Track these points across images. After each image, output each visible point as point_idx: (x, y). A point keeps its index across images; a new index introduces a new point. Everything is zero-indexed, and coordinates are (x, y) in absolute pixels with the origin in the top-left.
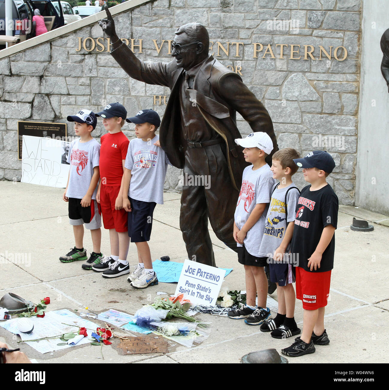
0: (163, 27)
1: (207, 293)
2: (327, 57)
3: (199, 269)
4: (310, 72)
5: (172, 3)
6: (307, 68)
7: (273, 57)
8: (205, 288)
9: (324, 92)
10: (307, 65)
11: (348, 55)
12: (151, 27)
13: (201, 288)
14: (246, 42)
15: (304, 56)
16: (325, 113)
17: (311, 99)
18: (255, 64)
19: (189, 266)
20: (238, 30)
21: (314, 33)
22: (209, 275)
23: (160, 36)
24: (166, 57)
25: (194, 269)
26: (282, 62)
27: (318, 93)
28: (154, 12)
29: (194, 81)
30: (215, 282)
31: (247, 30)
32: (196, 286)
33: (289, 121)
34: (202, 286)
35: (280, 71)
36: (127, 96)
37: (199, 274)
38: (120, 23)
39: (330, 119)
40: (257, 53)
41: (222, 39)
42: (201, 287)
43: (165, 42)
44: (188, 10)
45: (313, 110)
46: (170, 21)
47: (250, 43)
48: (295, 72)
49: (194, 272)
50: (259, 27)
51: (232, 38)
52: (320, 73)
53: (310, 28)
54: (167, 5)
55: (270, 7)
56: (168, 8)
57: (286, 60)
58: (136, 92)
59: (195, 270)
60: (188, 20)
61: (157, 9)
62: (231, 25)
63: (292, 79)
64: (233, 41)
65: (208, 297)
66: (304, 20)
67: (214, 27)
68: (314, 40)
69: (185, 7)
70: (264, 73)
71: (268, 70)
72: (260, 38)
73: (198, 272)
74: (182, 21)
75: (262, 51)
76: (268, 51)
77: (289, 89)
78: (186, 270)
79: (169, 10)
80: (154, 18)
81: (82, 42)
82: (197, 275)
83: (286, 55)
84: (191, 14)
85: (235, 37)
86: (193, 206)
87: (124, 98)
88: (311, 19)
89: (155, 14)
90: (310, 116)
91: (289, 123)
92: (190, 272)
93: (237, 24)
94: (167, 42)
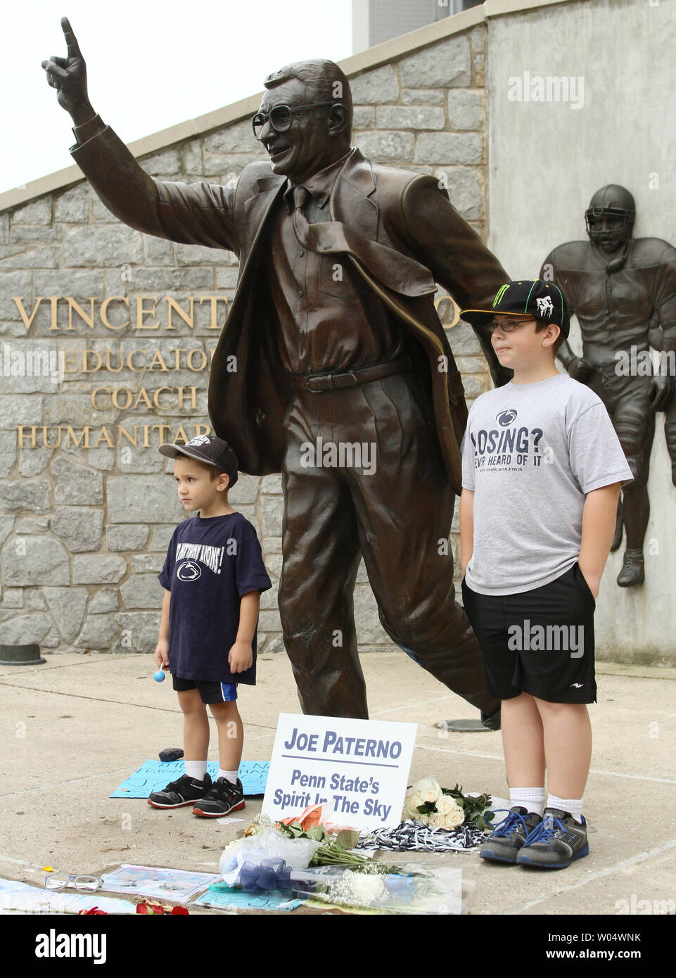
0: (36, 268)
1: (369, 794)
3: (328, 734)
5: (58, 214)
8: (357, 781)
12: (9, 270)
13: (345, 784)
19: (295, 731)
20: (214, 269)
22: (365, 744)
23: (30, 290)
24: (45, 337)
25: (312, 736)
28: (15, 235)
30: (389, 760)
31: (232, 268)
32: (329, 781)
34: (346, 779)
37: (331, 747)
41: (176, 290)
42: (343, 780)
43: (43, 302)
44: (96, 227)
46: (54, 255)
49: (315, 743)
51: (199, 288)
54: (47, 218)
56: (47, 225)
59: (317, 737)
60: (96, 250)
61: (23, 229)
62: (197, 259)
64: (202, 296)
65: (373, 805)
67: (157, 264)
69: (87, 223)
73: (327, 743)
74: (82, 254)
78: (286, 743)
79: (51, 230)
80: (16, 248)
82: (325, 750)
84: (103, 237)
85: (206, 286)
89: (19, 240)
92: (302, 744)
93: (211, 255)
94: (49, 302)
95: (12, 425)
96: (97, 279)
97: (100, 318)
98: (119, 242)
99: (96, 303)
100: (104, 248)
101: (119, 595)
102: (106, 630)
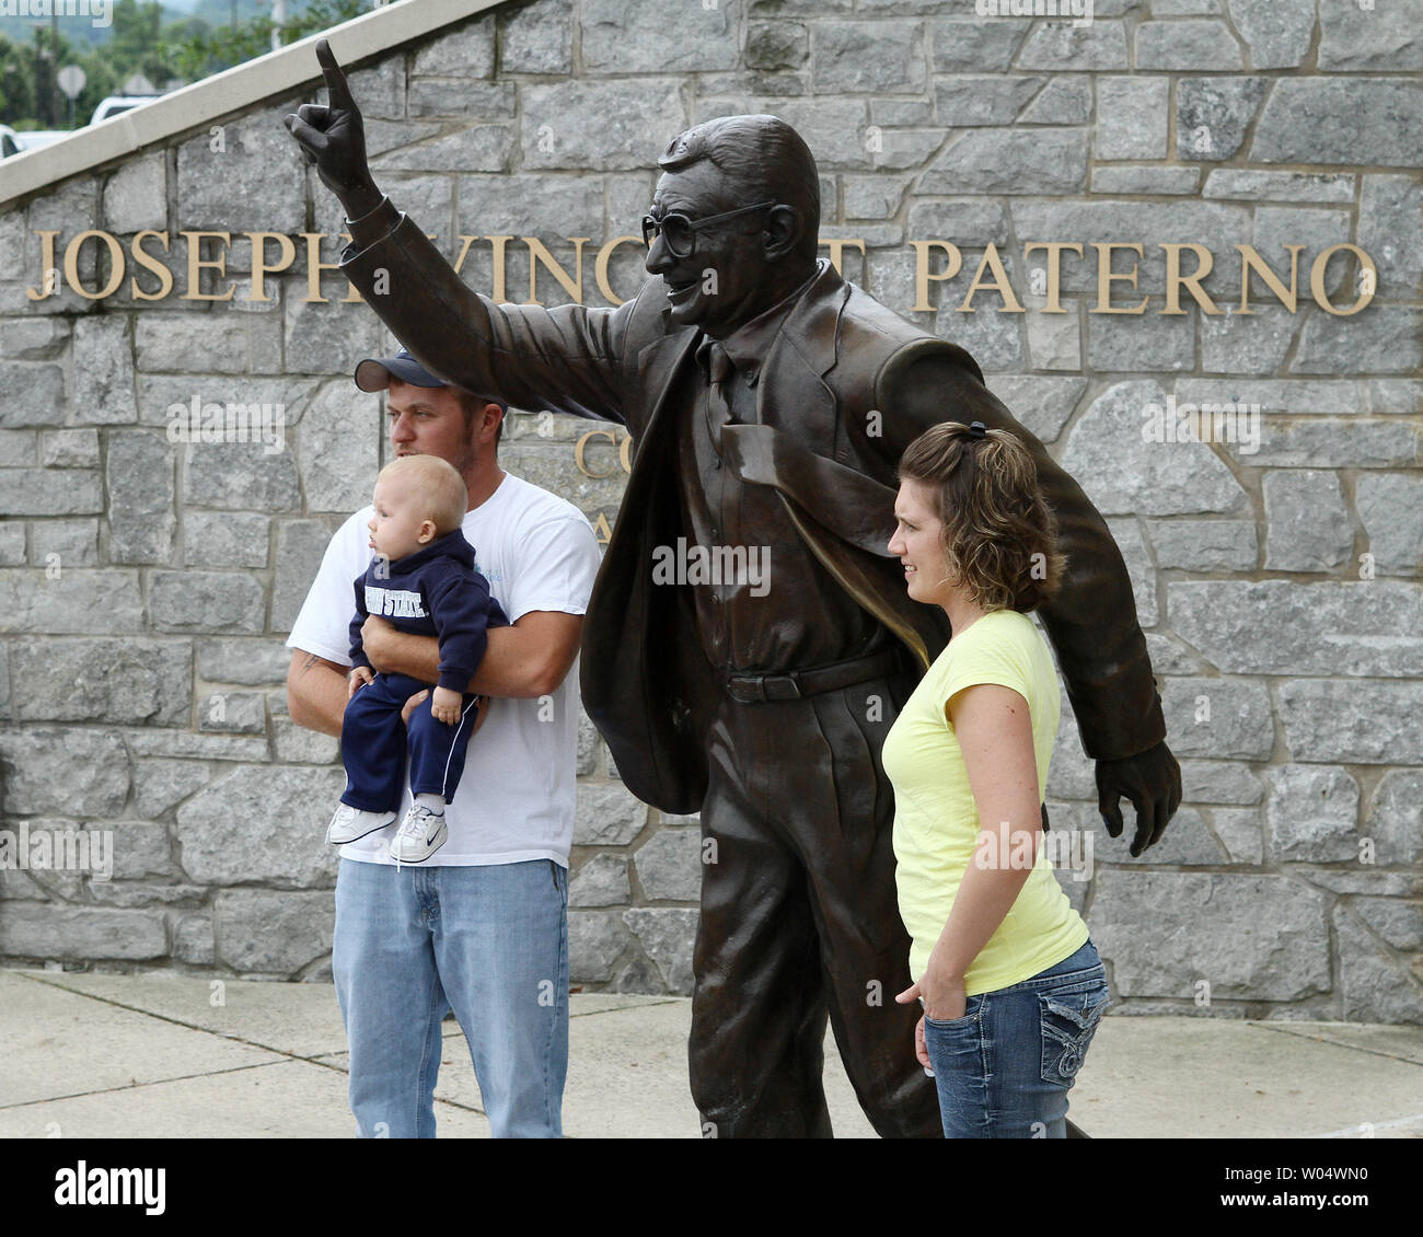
0: (463, 172)
2: (1277, 301)
4: (1197, 372)
5: (508, 56)
6: (1180, 356)
7: (1012, 305)
9: (1265, 468)
10: (1178, 339)
11: (1380, 287)
12: (406, 175)
14: (876, 234)
15: (1164, 297)
16: (1275, 573)
17: (1205, 506)
20: (838, 178)
21: (1208, 185)
23: (449, 219)
26: (1060, 326)
27: (1237, 475)
28: (417, 100)
29: (761, 385)
31: (878, 176)
35: (1050, 373)
36: (286, 515)
38: (250, 155)
39: (1299, 599)
40: (934, 287)
43: (475, 245)
44: (589, 85)
45: (1217, 557)
46: (500, 144)
47: (895, 238)
48: (1122, 375)
50: (941, 162)
52: (1245, 376)
53: (1189, 161)
54: (483, 66)
55: (989, 62)
56: (486, 78)
57: (1075, 320)
58: (334, 494)
60: (588, 134)
61: (437, 86)
63: (1107, 409)
66: (1161, 121)
68: (1212, 218)
69: (570, 75)
72: (944, 214)
74: (559, 144)
75: (956, 279)
76: (988, 275)
79: (492, 91)
80: (420, 128)
81: (58, 255)
83: (1075, 294)
84: (602, 106)
86: (757, 985)
87: (272, 527)
88: (1192, 114)
89: (426, 111)
90: (1203, 587)
93: (832, 148)
94: (487, 245)
96: (588, 199)
97: (594, 281)
98: (636, 117)
99: (585, 247)
100: (604, 130)
101: (631, 870)
102: (603, 943)
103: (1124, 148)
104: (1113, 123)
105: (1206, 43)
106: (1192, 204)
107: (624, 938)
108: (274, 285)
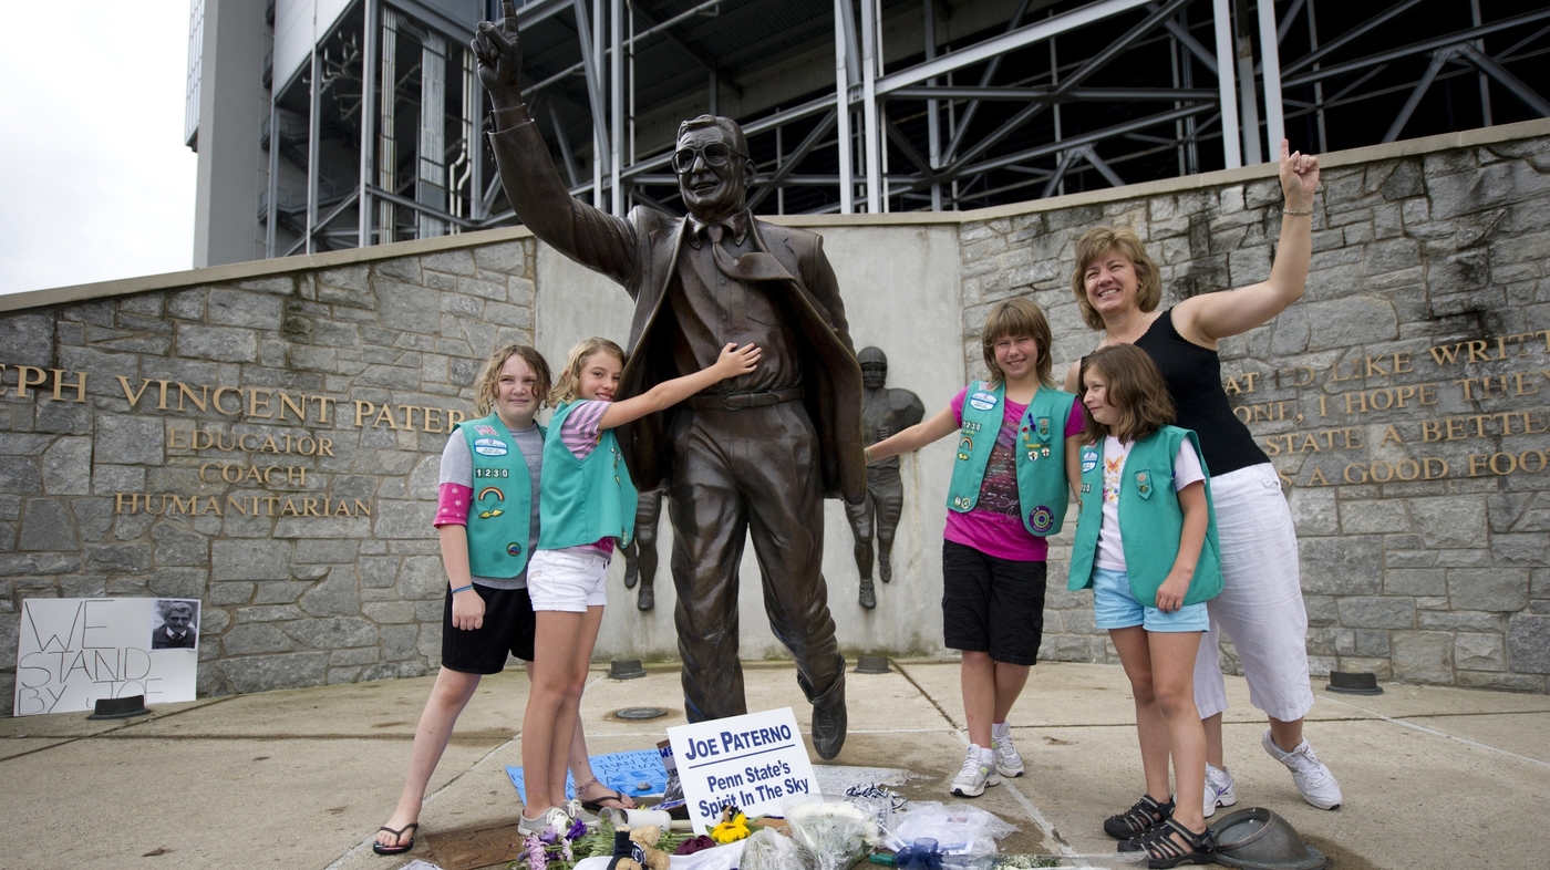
0: (144, 353)
5: (171, 310)
7: (393, 426)
12: (111, 352)
14: (339, 397)
18: (357, 436)
20: (324, 376)
21: (461, 393)
26: (411, 435)
31: (340, 377)
33: (423, 535)
35: (406, 451)
36: (32, 496)
38: (20, 332)
40: (363, 418)
41: (288, 388)
43: (150, 384)
44: (211, 327)
46: (165, 344)
47: (346, 400)
48: (432, 453)
50: (365, 373)
51: (310, 389)
53: (455, 384)
54: (158, 312)
55: (384, 343)
56: (158, 317)
57: (415, 433)
58: (63, 486)
60: (211, 345)
62: (309, 366)
63: (427, 464)
64: (313, 395)
66: (445, 370)
67: (270, 365)
68: (463, 404)
69: (202, 322)
70: (376, 453)
71: (382, 449)
72: (366, 393)
74: (195, 348)
75: (370, 416)
76: (384, 415)
77: (422, 481)
79: (162, 323)
80: (122, 333)
83: (416, 424)
84: (219, 335)
85: (315, 388)
87: (23, 502)
88: (456, 370)
89: (125, 326)
91: (422, 539)
94: (158, 385)
95: (109, 491)
96: (209, 371)
97: (213, 404)
99: (208, 390)
100: (218, 345)
101: (221, 644)
102: (205, 676)
103: (433, 378)
104: (429, 369)
105: (461, 347)
106: (456, 399)
107: (217, 673)
108: (32, 391)
